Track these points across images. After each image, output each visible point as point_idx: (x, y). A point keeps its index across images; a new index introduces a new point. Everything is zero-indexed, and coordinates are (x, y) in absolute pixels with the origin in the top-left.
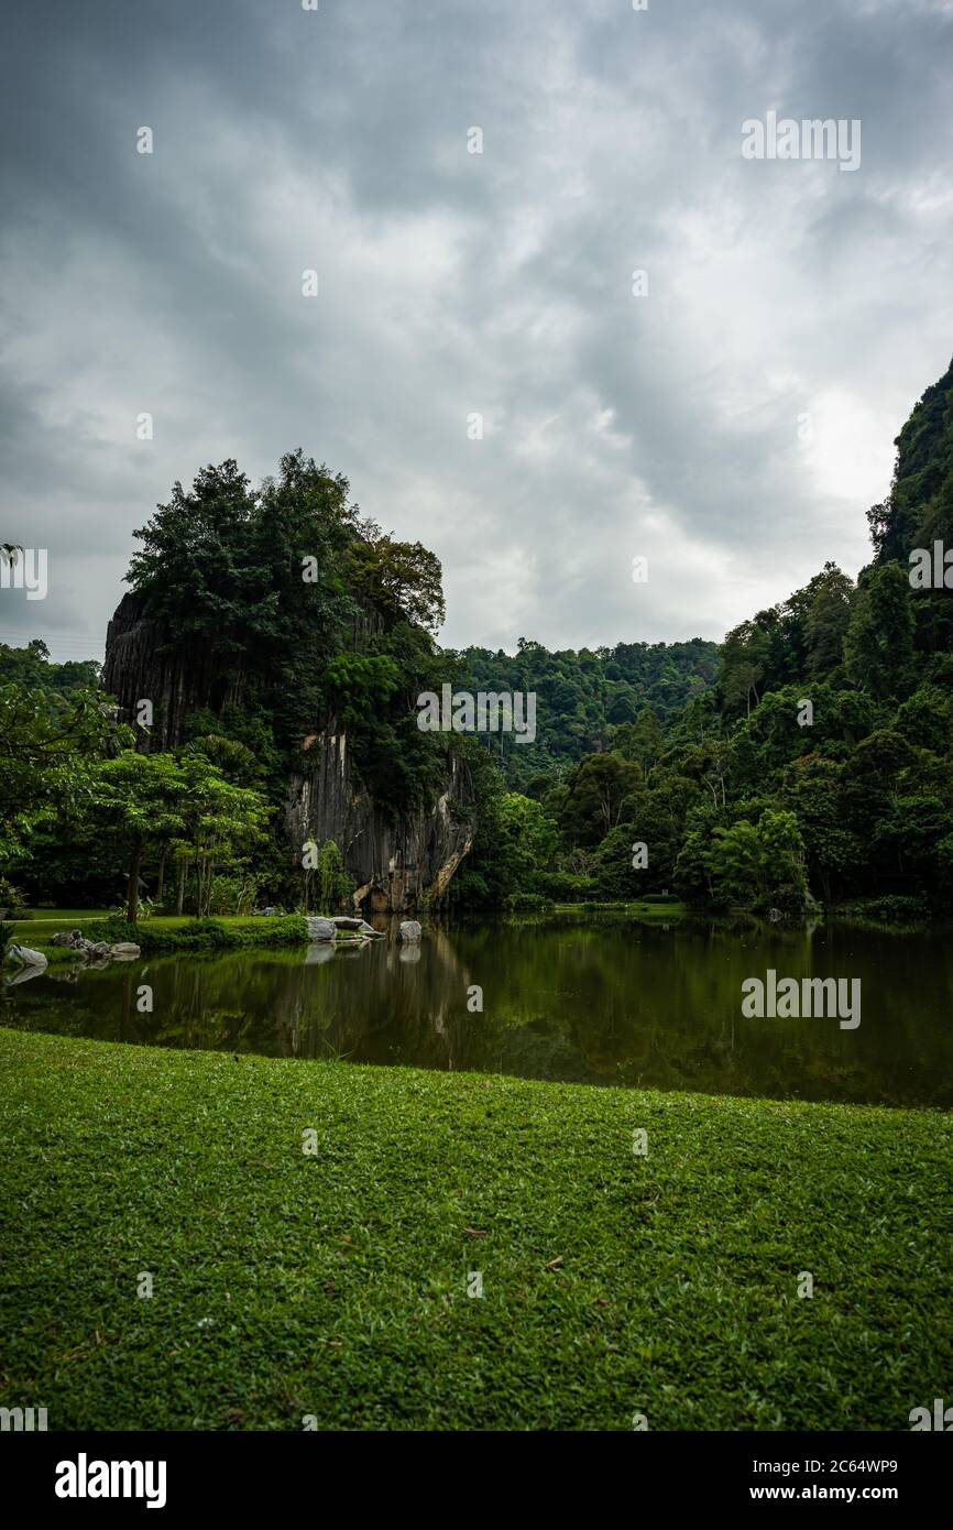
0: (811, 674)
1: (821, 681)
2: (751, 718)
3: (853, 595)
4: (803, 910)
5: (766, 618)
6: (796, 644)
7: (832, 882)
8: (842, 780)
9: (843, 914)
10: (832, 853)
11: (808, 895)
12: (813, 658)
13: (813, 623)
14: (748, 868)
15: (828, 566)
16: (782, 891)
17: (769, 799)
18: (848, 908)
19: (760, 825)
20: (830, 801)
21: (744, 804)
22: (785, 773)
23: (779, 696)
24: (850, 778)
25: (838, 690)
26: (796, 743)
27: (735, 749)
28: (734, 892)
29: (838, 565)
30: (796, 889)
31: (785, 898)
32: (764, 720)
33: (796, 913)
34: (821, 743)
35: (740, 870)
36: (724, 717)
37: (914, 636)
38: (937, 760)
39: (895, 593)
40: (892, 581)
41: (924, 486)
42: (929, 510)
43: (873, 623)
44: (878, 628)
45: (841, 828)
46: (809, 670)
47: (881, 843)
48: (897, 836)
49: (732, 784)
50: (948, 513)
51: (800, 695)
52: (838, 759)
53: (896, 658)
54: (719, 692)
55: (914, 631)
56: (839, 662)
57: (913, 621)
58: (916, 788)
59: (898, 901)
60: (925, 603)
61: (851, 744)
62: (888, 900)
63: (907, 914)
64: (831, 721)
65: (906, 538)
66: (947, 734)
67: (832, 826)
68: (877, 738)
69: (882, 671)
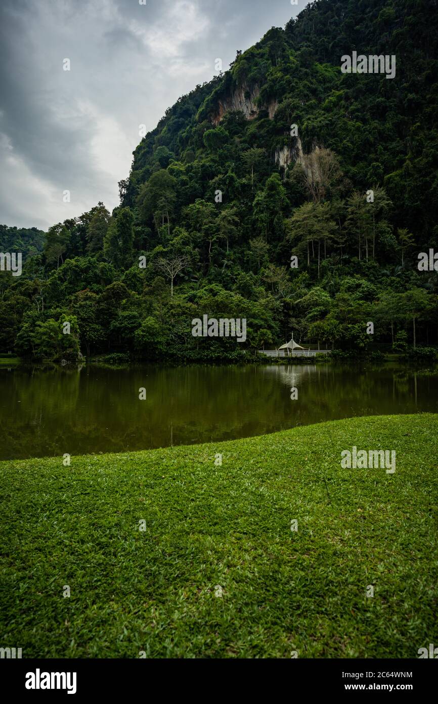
0: (89, 253)
1: (92, 257)
2: (59, 270)
3: (110, 219)
4: (77, 360)
5: (70, 223)
6: (83, 238)
7: (91, 347)
8: (98, 302)
9: (95, 361)
10: (92, 335)
11: (80, 353)
12: (90, 246)
13: (91, 229)
14: (52, 341)
15: (100, 204)
16: (68, 352)
17: (65, 309)
18: (97, 359)
19: (60, 321)
20: (93, 312)
21: (52, 311)
22: (73, 298)
23: (73, 261)
24: (102, 302)
25: (99, 262)
26: (79, 284)
27: (50, 284)
28: (45, 352)
29: (104, 205)
30: (75, 350)
31: (69, 354)
32: (65, 272)
33: (74, 361)
34: (91, 285)
35: (48, 342)
36: (46, 268)
37: (134, 242)
38: (138, 296)
39: (127, 221)
40: (127, 216)
41: (142, 176)
42: (144, 188)
43: (117, 233)
44: (119, 236)
45: (96, 324)
46: (88, 251)
47: (113, 331)
48: (119, 328)
49: (48, 301)
50: (151, 191)
51: (83, 262)
52: (97, 293)
53: (125, 251)
54: (44, 256)
55: (133, 240)
56: (101, 249)
57: (133, 236)
58: (129, 308)
59: (118, 356)
60: (139, 228)
61: (103, 287)
62: (114, 355)
63: (121, 361)
64: (96, 275)
65: (133, 198)
66: (142, 286)
67: (93, 323)
68: (114, 285)
69: (119, 256)
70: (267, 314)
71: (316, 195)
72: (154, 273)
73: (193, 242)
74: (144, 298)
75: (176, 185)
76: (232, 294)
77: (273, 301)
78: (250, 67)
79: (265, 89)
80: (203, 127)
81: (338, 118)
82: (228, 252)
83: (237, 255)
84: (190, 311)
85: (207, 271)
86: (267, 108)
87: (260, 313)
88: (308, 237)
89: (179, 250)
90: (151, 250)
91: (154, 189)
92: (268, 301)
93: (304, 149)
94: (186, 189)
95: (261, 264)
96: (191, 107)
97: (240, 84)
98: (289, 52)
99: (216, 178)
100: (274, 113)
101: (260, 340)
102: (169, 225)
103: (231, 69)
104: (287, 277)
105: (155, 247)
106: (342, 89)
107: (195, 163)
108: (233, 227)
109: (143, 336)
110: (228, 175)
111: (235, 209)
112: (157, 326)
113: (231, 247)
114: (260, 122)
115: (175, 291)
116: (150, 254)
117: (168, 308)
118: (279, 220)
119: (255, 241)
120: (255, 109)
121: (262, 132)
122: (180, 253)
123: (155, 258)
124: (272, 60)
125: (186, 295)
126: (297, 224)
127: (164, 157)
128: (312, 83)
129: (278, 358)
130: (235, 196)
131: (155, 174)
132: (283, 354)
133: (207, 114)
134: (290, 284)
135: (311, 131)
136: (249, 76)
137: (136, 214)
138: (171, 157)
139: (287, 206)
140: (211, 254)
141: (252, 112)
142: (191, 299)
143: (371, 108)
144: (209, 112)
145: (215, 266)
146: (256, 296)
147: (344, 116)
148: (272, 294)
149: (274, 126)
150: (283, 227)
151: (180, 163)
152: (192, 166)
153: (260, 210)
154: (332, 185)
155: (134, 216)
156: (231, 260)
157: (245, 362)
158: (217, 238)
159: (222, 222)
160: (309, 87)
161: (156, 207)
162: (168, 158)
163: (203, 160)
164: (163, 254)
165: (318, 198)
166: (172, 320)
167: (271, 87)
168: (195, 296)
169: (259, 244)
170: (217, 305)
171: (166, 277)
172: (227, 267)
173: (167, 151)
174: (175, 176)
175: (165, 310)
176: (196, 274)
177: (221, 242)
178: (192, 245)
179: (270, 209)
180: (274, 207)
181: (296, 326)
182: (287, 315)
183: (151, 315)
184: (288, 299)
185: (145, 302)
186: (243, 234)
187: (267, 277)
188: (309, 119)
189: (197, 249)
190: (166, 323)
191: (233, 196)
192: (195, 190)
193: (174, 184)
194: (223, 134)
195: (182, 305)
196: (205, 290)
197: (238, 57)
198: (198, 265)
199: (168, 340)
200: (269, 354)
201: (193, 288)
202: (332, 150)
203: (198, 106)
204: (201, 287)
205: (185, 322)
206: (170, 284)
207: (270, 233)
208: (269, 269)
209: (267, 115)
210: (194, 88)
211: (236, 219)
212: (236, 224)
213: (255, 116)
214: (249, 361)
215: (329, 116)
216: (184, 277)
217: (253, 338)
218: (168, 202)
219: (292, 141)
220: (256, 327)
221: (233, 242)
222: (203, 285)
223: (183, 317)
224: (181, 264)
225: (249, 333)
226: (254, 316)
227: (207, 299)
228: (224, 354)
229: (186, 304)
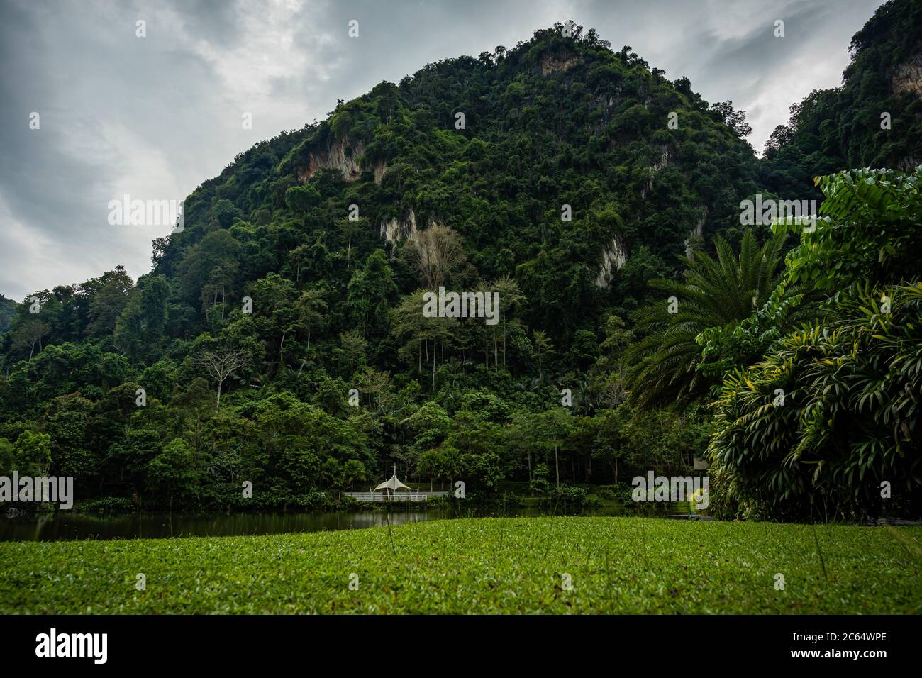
0: (89, 338)
1: (93, 344)
2: (31, 362)
3: (131, 291)
5: (63, 292)
6: (82, 315)
8: (93, 414)
12: (93, 327)
13: (98, 302)
15: (119, 267)
17: (30, 424)
19: (17, 442)
20: (80, 428)
21: (7, 426)
22: (49, 405)
23: (59, 349)
24: (99, 413)
25: (104, 351)
26: (63, 384)
27: (11, 383)
29: (126, 269)
32: (42, 364)
34: (84, 386)
36: (8, 357)
37: (166, 326)
38: (161, 406)
39: (160, 296)
40: (159, 288)
41: (192, 236)
42: (192, 251)
43: (141, 312)
44: (143, 316)
45: (85, 448)
46: (87, 335)
47: (111, 460)
48: (123, 455)
50: (201, 256)
51: (76, 351)
52: (93, 399)
53: (151, 337)
54: (8, 338)
55: (166, 322)
56: (111, 333)
57: (166, 317)
58: (144, 424)
59: (114, 501)
60: (177, 307)
61: (105, 390)
62: (107, 501)
63: (118, 509)
64: (95, 372)
65: (173, 265)
66: (171, 391)
67: (77, 447)
68: (125, 387)
69: (139, 344)
70: (359, 439)
71: (433, 281)
72: (192, 373)
73: (259, 331)
74: (171, 410)
75: (240, 252)
76: (311, 407)
77: (369, 420)
78: (354, 121)
79: (372, 148)
80: (286, 183)
81: (461, 192)
82: (308, 348)
83: (321, 353)
84: (244, 430)
85: (275, 374)
86: (373, 170)
87: (350, 437)
88: (421, 334)
89: (236, 342)
90: (192, 339)
91: (207, 254)
92: (362, 420)
93: (418, 223)
94: (254, 258)
95: (355, 367)
96: (272, 155)
97: (340, 137)
98: (402, 110)
99: (299, 249)
100: (381, 177)
101: (348, 477)
102: (223, 305)
103: (329, 119)
104: (391, 386)
105: (199, 335)
106: (465, 160)
107: (271, 226)
108: (318, 314)
109: (163, 469)
110: (315, 245)
111: (323, 290)
112: (187, 453)
113: (314, 341)
114: (363, 185)
115: (224, 401)
116: (190, 345)
117: (209, 426)
118: (382, 309)
119: (348, 334)
120: (357, 169)
121: (365, 197)
122: (237, 345)
123: (197, 350)
124: (381, 116)
125: (240, 407)
126: (407, 316)
127: (227, 214)
128: (430, 149)
129: (373, 503)
130: (324, 274)
131: (210, 234)
132: (380, 498)
133: (292, 168)
134: (394, 396)
135: (428, 203)
136: (352, 130)
137: (174, 287)
138: (238, 215)
139: (394, 292)
140: (283, 350)
141: (354, 172)
142: (247, 414)
143: (500, 186)
144: (296, 165)
145: (288, 367)
146: (346, 412)
147: (467, 191)
148: (368, 409)
149: (381, 192)
150: (388, 319)
151: (248, 223)
152: (265, 230)
153: (357, 295)
154: (452, 270)
155: (171, 289)
156: (311, 359)
157: (323, 509)
158: (294, 328)
159: (303, 307)
160: (426, 153)
161: (206, 279)
162: (232, 215)
163: (281, 223)
164: (210, 346)
165: (434, 285)
166: (214, 446)
167: (379, 146)
168: (253, 409)
169: (354, 340)
170: (287, 424)
171: (211, 379)
172: (306, 369)
173: (231, 207)
174: (240, 240)
175: (205, 429)
176: (258, 377)
177: (300, 335)
178: (256, 335)
179: (370, 294)
180: (376, 292)
181: (401, 457)
182: (388, 440)
183: (180, 436)
184: (390, 418)
185: (173, 415)
186: (332, 324)
187: (362, 385)
188: (425, 189)
189: (262, 342)
190: (205, 448)
191: (320, 274)
192: (268, 261)
193: (237, 250)
194: (313, 193)
195: (231, 421)
196: (270, 401)
197: (338, 107)
198: (263, 365)
199: (203, 475)
200: (360, 497)
201: (251, 398)
202: (453, 228)
203: (281, 157)
204: (264, 395)
205: (235, 447)
206: (217, 391)
207: (370, 325)
208: (366, 374)
209: (372, 178)
210: (278, 135)
211: (324, 304)
212: (322, 310)
213: (357, 178)
214: (329, 508)
215: (450, 189)
216: (239, 380)
217: (338, 474)
218: (226, 273)
219: (404, 212)
220: (343, 458)
221: (317, 335)
222: (268, 393)
223: (232, 441)
224: (236, 360)
225: (332, 465)
226: (341, 441)
227: (271, 413)
228: (291, 497)
229: (238, 421)
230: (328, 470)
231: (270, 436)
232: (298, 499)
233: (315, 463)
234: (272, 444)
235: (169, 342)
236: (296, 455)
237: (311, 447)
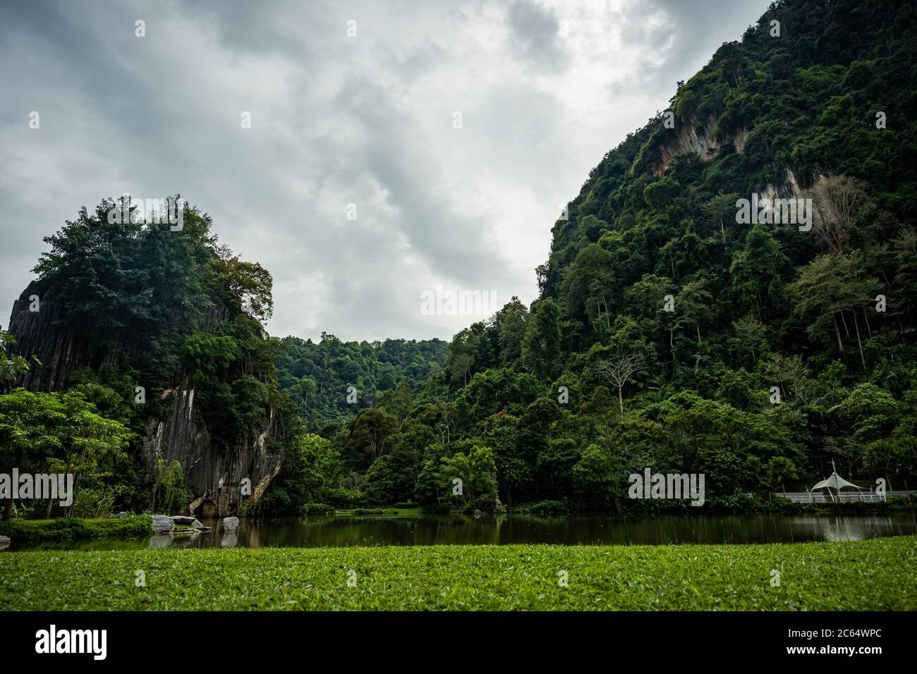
0: (503, 363)
1: (508, 367)
2: (466, 389)
3: (527, 317)
4: (495, 511)
5: (478, 328)
6: (495, 344)
7: (513, 492)
8: (519, 428)
9: (519, 512)
10: (513, 474)
11: (498, 501)
12: (504, 353)
13: (504, 332)
15: (514, 298)
16: (482, 499)
17: (476, 440)
18: (521, 509)
19: (470, 455)
20: (512, 441)
21: (461, 443)
22: (486, 423)
23: (483, 375)
24: (524, 427)
25: (518, 373)
26: (492, 405)
27: (457, 407)
28: (454, 500)
29: (519, 298)
30: (491, 497)
31: (484, 503)
32: (474, 389)
33: (491, 512)
34: (508, 405)
36: (450, 388)
37: (561, 342)
38: (572, 416)
39: (551, 316)
40: (549, 310)
41: (566, 256)
42: (569, 271)
43: (538, 333)
44: (541, 337)
45: (519, 458)
46: (501, 360)
47: (542, 467)
48: (550, 463)
49: (454, 430)
50: (579, 273)
51: (496, 375)
52: (517, 415)
53: (551, 355)
54: (448, 372)
55: (561, 340)
56: (518, 356)
57: (560, 334)
58: (561, 434)
59: (551, 504)
60: (567, 324)
61: (524, 406)
62: (545, 503)
63: (555, 512)
64: (514, 391)
65: (556, 286)
66: (578, 401)
67: (513, 457)
68: (539, 402)
69: (543, 362)
70: (780, 433)
71: (834, 242)
72: (592, 382)
73: (645, 333)
74: (581, 418)
75: (612, 262)
76: (716, 403)
77: (788, 411)
78: (699, 97)
79: (726, 118)
80: (642, 182)
81: (850, 131)
82: (700, 343)
83: (715, 345)
84: (652, 433)
85: (671, 373)
86: (732, 141)
87: (768, 431)
88: (832, 307)
89: (626, 347)
90: (586, 350)
91: (583, 269)
92: (778, 412)
93: (800, 182)
94: (626, 264)
95: (758, 355)
96: (623, 161)
97: (687, 120)
98: (752, 66)
99: (669, 244)
100: (743, 145)
101: (776, 476)
102: (607, 314)
103: (672, 105)
104: (807, 371)
105: (591, 346)
106: (847, 91)
107: (636, 229)
108: (703, 306)
109: (585, 474)
110: (685, 236)
111: (703, 280)
112: (604, 458)
113: (704, 335)
114: (724, 160)
115: (626, 405)
116: (585, 357)
117: (618, 431)
118: (776, 287)
119: (741, 321)
120: (713, 145)
121: (729, 172)
122: (627, 350)
123: (593, 361)
124: (729, 81)
125: (643, 411)
126: (809, 289)
127: (593, 229)
128: (796, 95)
129: (814, 504)
130: (701, 263)
131: (582, 251)
132: (821, 499)
133: (645, 166)
134: (813, 382)
135: (807, 156)
136: (699, 107)
137: (561, 306)
138: (603, 227)
139: (787, 265)
140: (674, 348)
141: (711, 150)
142: (652, 415)
144: (648, 162)
145: (683, 365)
146: (757, 405)
147: (859, 126)
149: (747, 161)
150: (786, 297)
151: (615, 232)
152: (632, 234)
153: (742, 277)
154: (858, 224)
155: (559, 309)
156: (706, 353)
157: (754, 510)
158: (681, 324)
159: (685, 302)
160: (792, 101)
161: (587, 293)
162: (597, 229)
163: (646, 223)
164: (603, 355)
165: (837, 247)
166: (626, 449)
167: (733, 113)
168: (656, 411)
169: (750, 327)
170: (695, 423)
171: (610, 386)
172: (702, 364)
173: (595, 220)
174: (610, 249)
175: (615, 434)
176: (655, 379)
177: (688, 331)
178: (644, 338)
179: (759, 273)
180: (765, 270)
181: (839, 451)
182: (817, 432)
183: (594, 442)
184: (814, 406)
185: (584, 423)
186: (720, 314)
187: (770, 374)
188: (801, 141)
189: (652, 343)
190: (617, 453)
191: (697, 264)
192: (641, 263)
193: (609, 260)
194: (671, 185)
195: (638, 425)
196: (672, 401)
197: (679, 89)
198: (656, 366)
199: (622, 478)
200: (795, 498)
201: (653, 401)
202: (848, 175)
203: (631, 159)
204: (664, 396)
205: (647, 450)
206: (618, 396)
207: (765, 308)
208: (772, 361)
209: (733, 149)
210: (624, 139)
211: (707, 294)
212: (707, 301)
213: (716, 154)
214: (761, 510)
215: (834, 131)
216: (637, 384)
217: (763, 473)
218: (603, 284)
219: (779, 175)
220: (766, 455)
221: (707, 328)
222: (667, 393)
223: (643, 443)
224: (631, 365)
225: (753, 463)
226: (758, 436)
227: (676, 413)
228: (715, 499)
229: (644, 424)
230: (750, 469)
231: (679, 437)
232: (723, 501)
233: (734, 462)
234: (683, 445)
235: (567, 357)
236: (710, 454)
237: (726, 445)
